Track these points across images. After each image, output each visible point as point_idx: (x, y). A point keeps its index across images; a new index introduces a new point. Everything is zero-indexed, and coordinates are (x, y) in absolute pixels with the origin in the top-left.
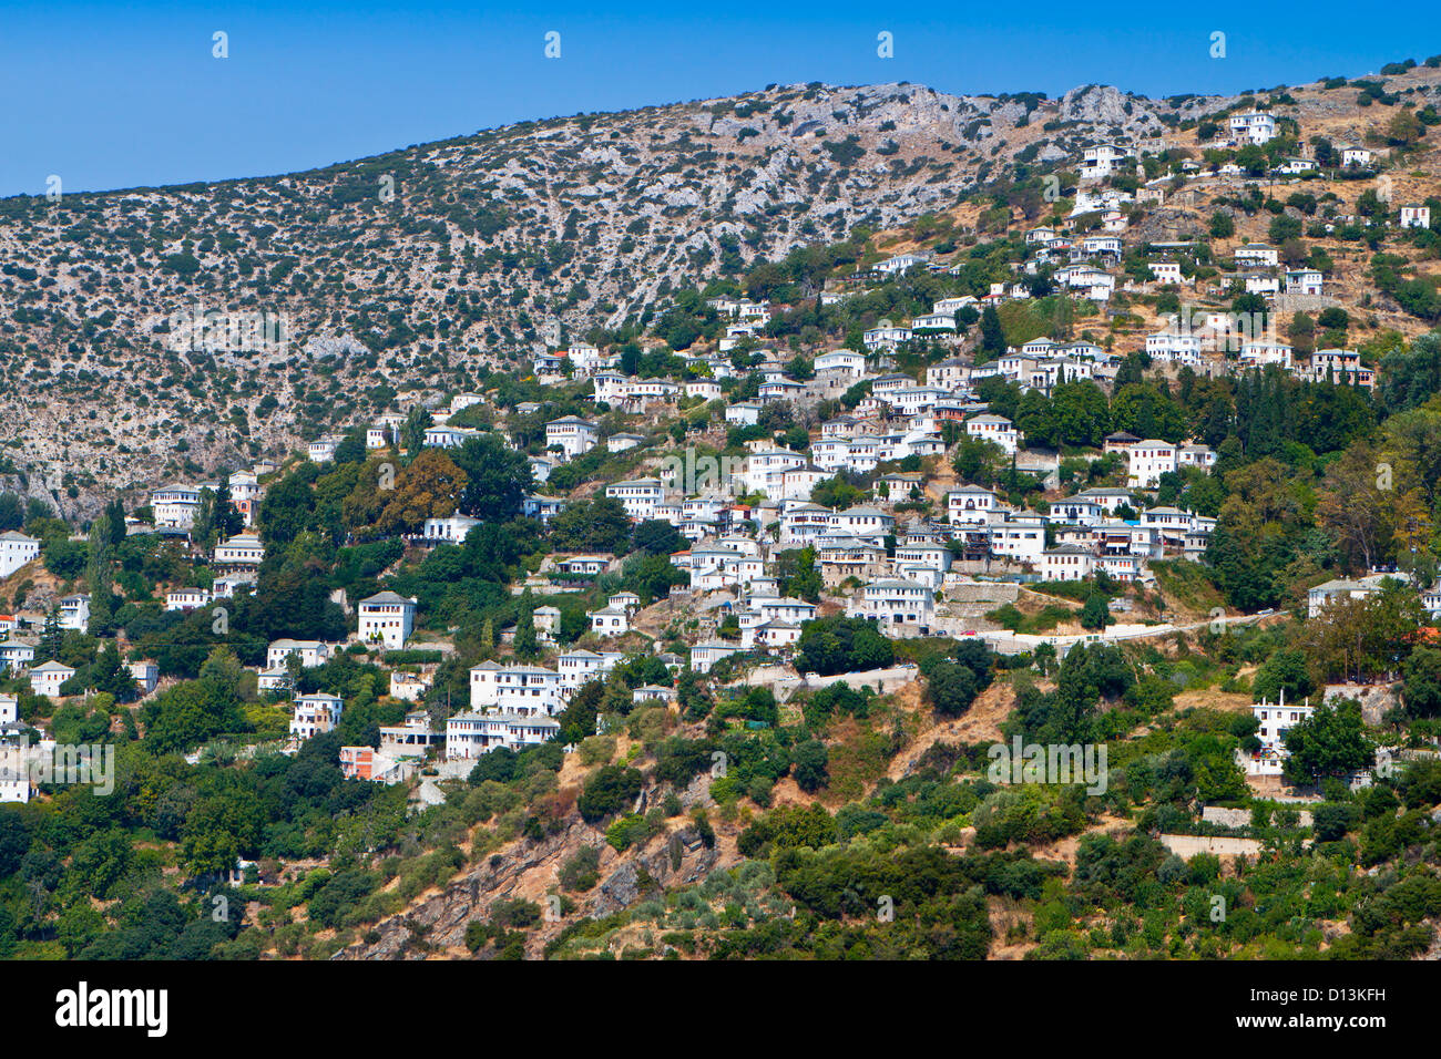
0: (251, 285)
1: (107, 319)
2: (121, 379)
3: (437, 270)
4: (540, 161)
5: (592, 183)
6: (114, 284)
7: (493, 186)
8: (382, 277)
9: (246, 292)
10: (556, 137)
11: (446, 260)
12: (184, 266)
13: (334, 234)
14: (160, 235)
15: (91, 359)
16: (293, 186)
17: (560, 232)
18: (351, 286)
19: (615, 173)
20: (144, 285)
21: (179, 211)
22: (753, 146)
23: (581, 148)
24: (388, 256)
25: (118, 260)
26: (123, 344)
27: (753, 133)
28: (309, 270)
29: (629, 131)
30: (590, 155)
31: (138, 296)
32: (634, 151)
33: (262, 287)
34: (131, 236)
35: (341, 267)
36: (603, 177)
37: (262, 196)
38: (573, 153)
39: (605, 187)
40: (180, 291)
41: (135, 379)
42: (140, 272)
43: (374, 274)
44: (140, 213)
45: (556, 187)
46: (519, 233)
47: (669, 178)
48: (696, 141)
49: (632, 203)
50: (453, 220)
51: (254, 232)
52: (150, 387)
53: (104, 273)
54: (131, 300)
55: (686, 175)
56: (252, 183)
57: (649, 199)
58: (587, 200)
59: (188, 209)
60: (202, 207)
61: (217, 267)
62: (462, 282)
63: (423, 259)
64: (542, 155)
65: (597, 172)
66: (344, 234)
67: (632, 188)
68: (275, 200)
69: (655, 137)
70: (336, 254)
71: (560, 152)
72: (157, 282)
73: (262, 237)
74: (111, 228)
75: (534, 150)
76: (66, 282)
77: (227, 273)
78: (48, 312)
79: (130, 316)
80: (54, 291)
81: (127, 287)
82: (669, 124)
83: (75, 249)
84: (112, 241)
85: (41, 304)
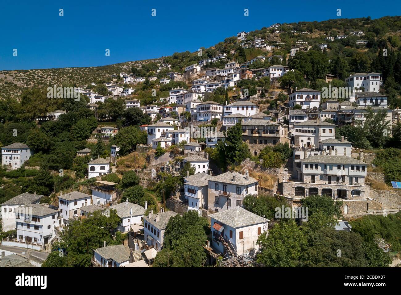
0: (81, 80)
6: (57, 79)
7: (122, 68)
9: (80, 81)
12: (71, 78)
13: (97, 74)
14: (68, 73)
16: (92, 68)
20: (63, 79)
21: (72, 70)
24: (105, 77)
25: (59, 76)
29: (143, 62)
31: (61, 81)
33: (83, 81)
34: (63, 73)
37: (87, 69)
42: (62, 78)
51: (84, 73)
53: (56, 78)
54: (60, 82)
60: (76, 70)
66: (98, 74)
70: (96, 76)
72: (65, 79)
73: (85, 74)
74: (60, 72)
75: (128, 64)
76: (49, 79)
77: (78, 79)
78: (44, 83)
79: (59, 84)
80: (46, 80)
81: (60, 80)
82: (148, 61)
83: (52, 74)
84: (59, 73)
85: (43, 82)
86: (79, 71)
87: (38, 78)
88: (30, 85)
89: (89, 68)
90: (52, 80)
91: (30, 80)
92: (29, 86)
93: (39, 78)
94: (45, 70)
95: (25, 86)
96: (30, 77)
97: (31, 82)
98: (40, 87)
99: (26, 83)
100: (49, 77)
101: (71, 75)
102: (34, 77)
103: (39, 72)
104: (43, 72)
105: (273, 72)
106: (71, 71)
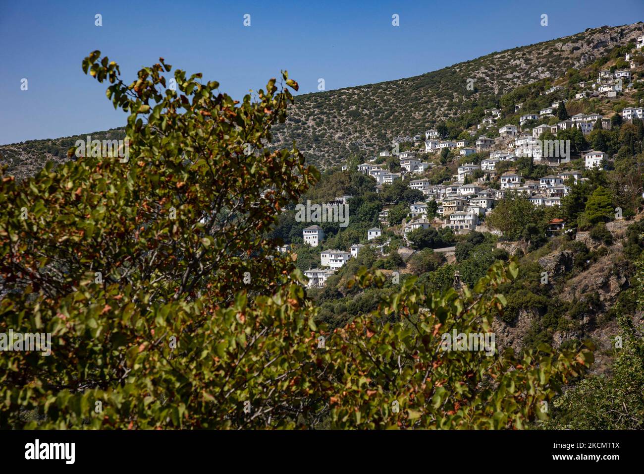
0: (377, 120)
1: (323, 135)
2: (323, 156)
3: (447, 110)
4: (494, 67)
5: (512, 73)
6: (328, 122)
7: (474, 77)
8: (426, 114)
9: (375, 123)
10: (502, 57)
11: (450, 107)
12: (355, 115)
13: (412, 99)
14: (349, 103)
15: (314, 150)
16: (403, 83)
17: (496, 93)
18: (414, 118)
19: (521, 69)
20: (339, 122)
21: (358, 95)
22: (577, 53)
23: (510, 60)
24: (429, 107)
25: (331, 114)
26: (327, 144)
27: (577, 49)
28: (400, 113)
29: (530, 53)
30: (512, 62)
31: (336, 126)
32: (531, 60)
33: (382, 120)
34: (338, 105)
35: (412, 111)
36: (516, 71)
37: (390, 87)
38: (507, 63)
39: (516, 74)
40: (352, 123)
41: (329, 156)
42: (338, 118)
43: (422, 113)
44: (344, 96)
45: (498, 76)
46: (480, 94)
47: (540, 69)
48: (555, 54)
49: (526, 79)
50: (456, 91)
51: (383, 101)
52: (334, 158)
53: (325, 118)
54: (333, 128)
55: (548, 67)
56: (388, 83)
57: (533, 78)
58: (508, 80)
59: (362, 94)
60: (367, 93)
61: (366, 114)
62: (455, 114)
63: (442, 106)
64: (495, 64)
65: (514, 68)
66: (416, 99)
67: (527, 75)
68: (394, 89)
69: (539, 54)
70: (411, 107)
71: (502, 63)
72: (344, 121)
73: (386, 102)
74: (332, 103)
75: (492, 62)
76: (311, 123)
77: (370, 116)
78: (302, 134)
79: (331, 134)
80: (306, 126)
81: (333, 123)
82: (546, 48)
83: (317, 111)
84: (331, 107)
85: (300, 131)
86: (373, 95)
87: (291, 124)
89: (395, 82)
92: (276, 144)
93: (293, 123)
97: (279, 135)
100: (312, 117)
101: (354, 107)
104: (299, 108)
106: (356, 97)
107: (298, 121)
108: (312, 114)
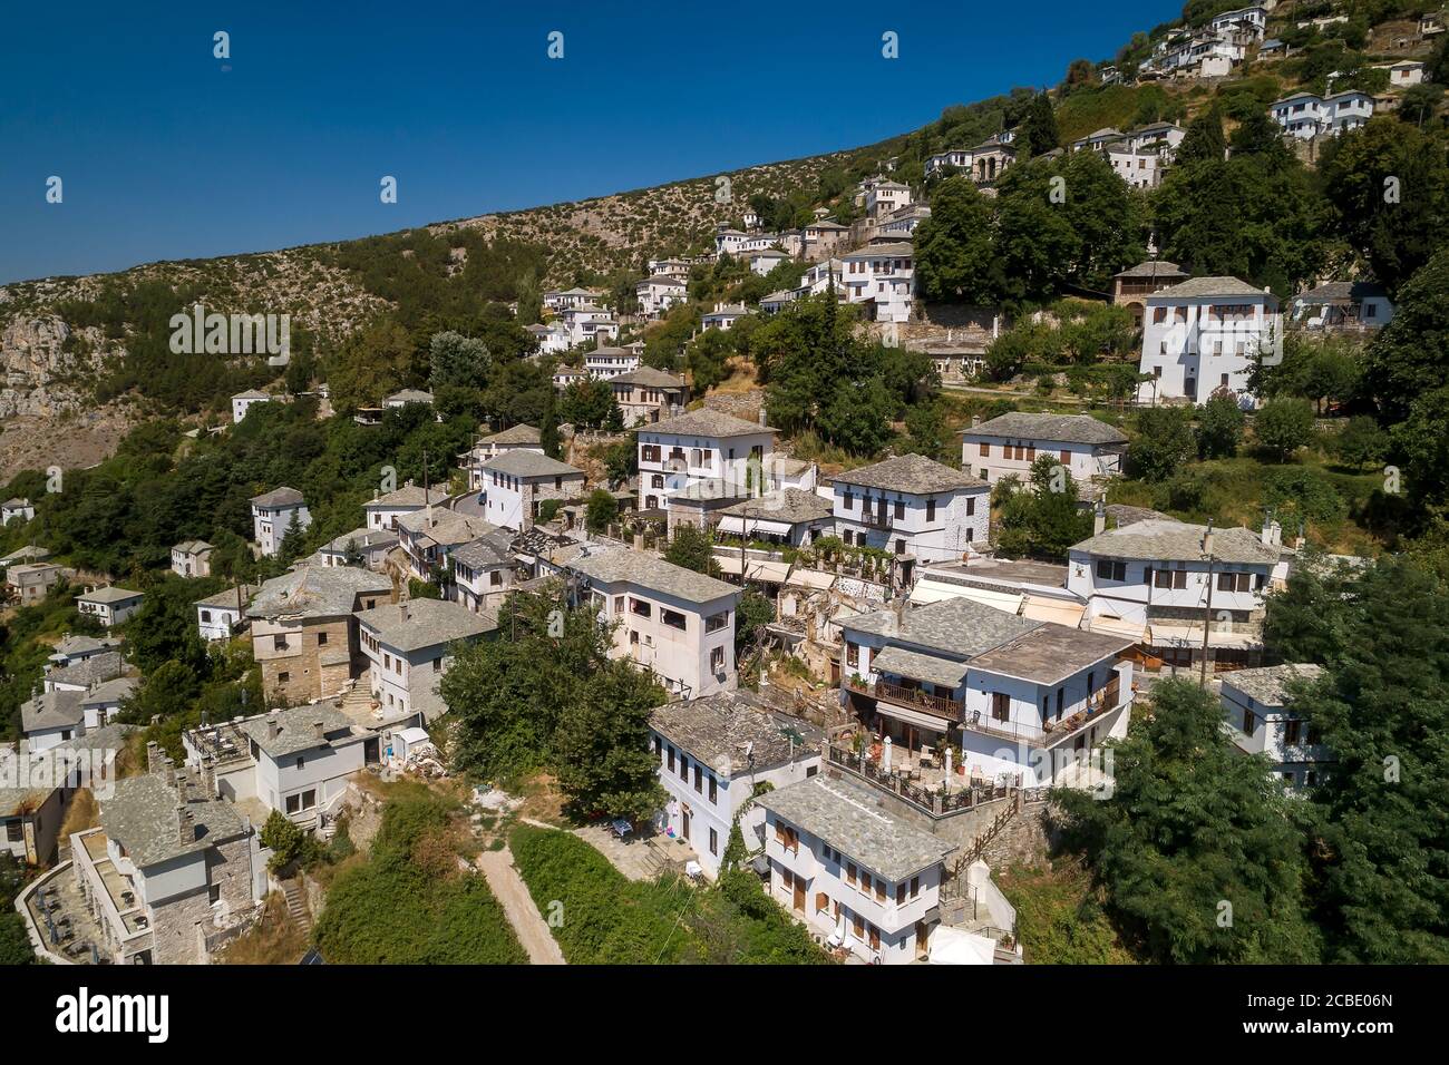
86: (792, 173)
87: (664, 215)
88: (641, 239)
89: (828, 157)
90: (704, 215)
91: (642, 222)
92: (636, 245)
93: (669, 214)
94: (692, 182)
95: (627, 246)
96: (645, 214)
97: (644, 230)
98: (663, 243)
99: (632, 234)
100: (697, 205)
101: (761, 190)
102: (655, 213)
103: (673, 193)
104: (684, 192)
105: (857, 277)
107: (675, 210)
108: (700, 200)
